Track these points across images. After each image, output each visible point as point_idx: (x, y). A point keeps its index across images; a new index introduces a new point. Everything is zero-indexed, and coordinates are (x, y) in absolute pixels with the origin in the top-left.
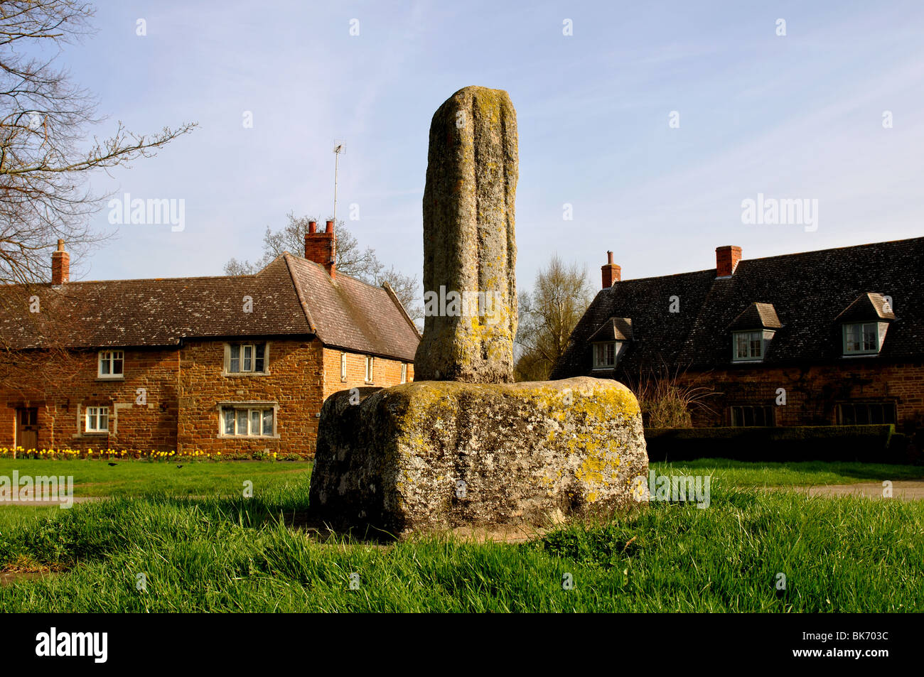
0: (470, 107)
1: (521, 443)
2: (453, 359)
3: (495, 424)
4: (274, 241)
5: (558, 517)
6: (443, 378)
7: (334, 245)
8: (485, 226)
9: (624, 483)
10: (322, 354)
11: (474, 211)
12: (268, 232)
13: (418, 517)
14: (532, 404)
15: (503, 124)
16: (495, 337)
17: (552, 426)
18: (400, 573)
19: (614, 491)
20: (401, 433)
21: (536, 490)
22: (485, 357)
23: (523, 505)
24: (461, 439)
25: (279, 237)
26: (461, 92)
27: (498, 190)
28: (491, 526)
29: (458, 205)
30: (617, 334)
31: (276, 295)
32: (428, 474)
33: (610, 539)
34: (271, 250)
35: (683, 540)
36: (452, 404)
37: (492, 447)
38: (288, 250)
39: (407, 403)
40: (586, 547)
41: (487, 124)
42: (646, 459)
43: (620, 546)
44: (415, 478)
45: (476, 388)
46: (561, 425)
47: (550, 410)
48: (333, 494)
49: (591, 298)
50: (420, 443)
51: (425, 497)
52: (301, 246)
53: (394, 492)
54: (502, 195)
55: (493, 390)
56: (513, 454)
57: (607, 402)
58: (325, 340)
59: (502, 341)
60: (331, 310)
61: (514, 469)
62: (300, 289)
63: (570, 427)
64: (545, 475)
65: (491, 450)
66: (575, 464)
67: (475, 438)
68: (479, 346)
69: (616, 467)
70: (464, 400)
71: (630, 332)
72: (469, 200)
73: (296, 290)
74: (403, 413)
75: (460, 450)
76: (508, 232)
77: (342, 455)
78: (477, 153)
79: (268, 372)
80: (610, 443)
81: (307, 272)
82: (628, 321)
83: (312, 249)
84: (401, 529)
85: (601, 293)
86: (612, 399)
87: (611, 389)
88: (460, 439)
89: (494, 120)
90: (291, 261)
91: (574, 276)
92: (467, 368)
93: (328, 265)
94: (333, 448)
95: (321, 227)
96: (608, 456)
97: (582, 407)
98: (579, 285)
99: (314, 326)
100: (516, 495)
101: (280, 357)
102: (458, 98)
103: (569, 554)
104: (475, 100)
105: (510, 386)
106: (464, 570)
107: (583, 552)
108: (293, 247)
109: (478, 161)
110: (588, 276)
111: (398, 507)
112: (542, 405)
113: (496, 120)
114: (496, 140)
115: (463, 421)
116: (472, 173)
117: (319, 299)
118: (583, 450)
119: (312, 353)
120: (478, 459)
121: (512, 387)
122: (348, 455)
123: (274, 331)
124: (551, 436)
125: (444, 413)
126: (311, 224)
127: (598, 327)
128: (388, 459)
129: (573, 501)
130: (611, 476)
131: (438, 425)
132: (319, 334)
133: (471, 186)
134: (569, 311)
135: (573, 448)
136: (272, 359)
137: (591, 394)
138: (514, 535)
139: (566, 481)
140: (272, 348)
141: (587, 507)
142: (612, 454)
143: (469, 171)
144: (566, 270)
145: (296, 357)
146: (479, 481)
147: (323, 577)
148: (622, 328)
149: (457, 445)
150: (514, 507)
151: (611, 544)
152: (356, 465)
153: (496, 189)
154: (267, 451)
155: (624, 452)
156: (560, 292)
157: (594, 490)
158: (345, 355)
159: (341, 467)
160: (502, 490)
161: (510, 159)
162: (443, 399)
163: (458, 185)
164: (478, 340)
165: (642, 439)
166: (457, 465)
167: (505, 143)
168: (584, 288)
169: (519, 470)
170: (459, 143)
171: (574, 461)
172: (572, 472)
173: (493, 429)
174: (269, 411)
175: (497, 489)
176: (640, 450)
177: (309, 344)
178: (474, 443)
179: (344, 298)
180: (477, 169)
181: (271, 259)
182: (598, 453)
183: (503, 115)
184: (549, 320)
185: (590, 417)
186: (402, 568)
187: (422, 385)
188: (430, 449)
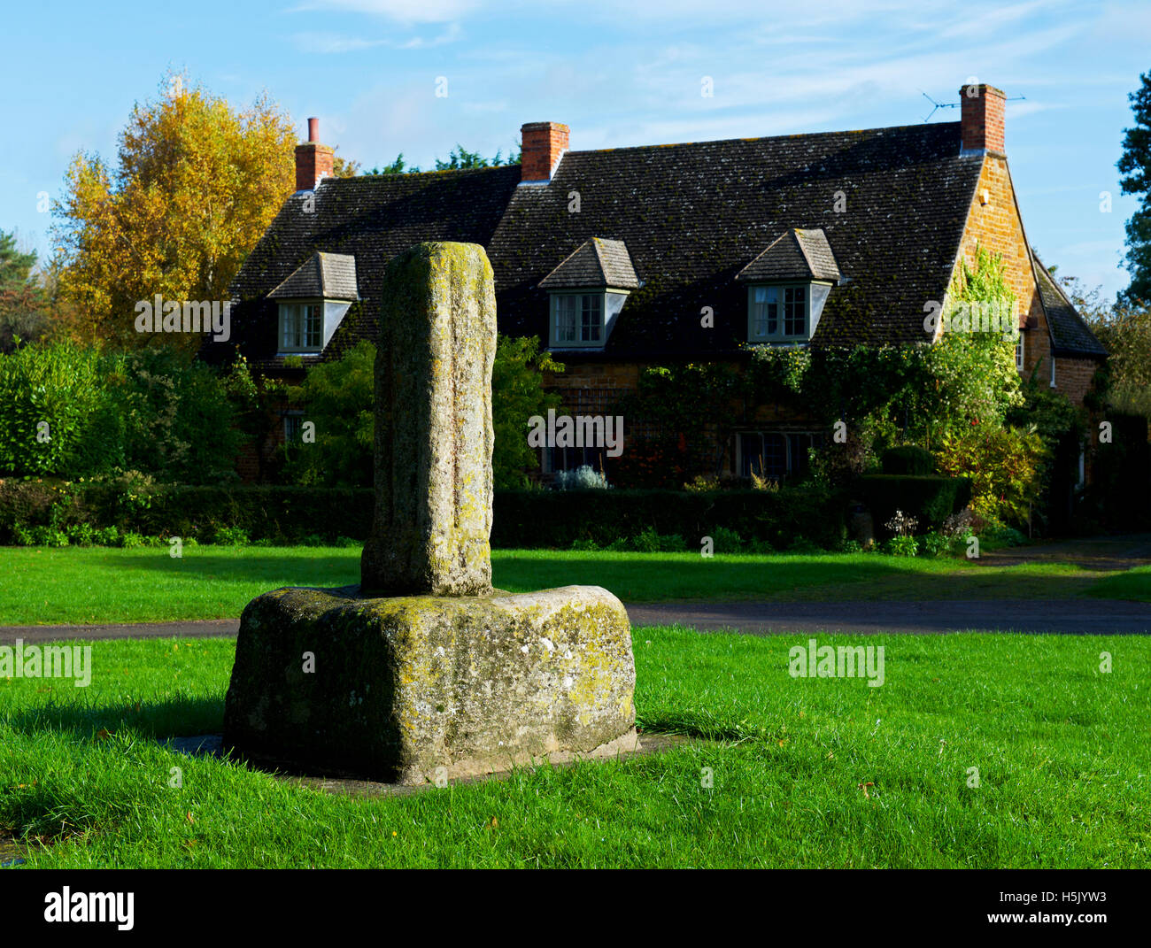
0: (448, 273)
1: (517, 667)
2: (427, 567)
3: (493, 648)
5: (552, 743)
8: (462, 412)
9: (614, 701)
14: (526, 623)
16: (473, 542)
17: (547, 647)
21: (532, 716)
22: (463, 565)
23: (521, 731)
24: (461, 666)
36: (451, 629)
37: (489, 673)
39: (408, 631)
41: (465, 293)
42: (634, 675)
46: (555, 645)
47: (545, 629)
51: (430, 732)
56: (509, 680)
57: (599, 616)
59: (481, 544)
61: (511, 695)
63: (563, 647)
64: (541, 700)
65: (490, 677)
66: (569, 686)
67: (474, 665)
68: (457, 553)
69: (606, 686)
70: (462, 624)
71: (352, 282)
74: (404, 640)
75: (461, 678)
76: (485, 417)
80: (601, 661)
82: (349, 260)
86: (604, 613)
88: (459, 666)
92: (444, 578)
96: (599, 675)
97: (575, 623)
100: (513, 724)
109: (454, 337)
112: (537, 624)
114: (474, 311)
115: (461, 647)
116: (449, 351)
118: (576, 670)
120: (478, 688)
124: (545, 658)
129: (567, 726)
130: (602, 696)
131: (438, 652)
133: (450, 366)
135: (567, 669)
137: (583, 608)
139: (560, 705)
141: (579, 731)
143: (446, 349)
146: (479, 711)
148: (337, 272)
149: (457, 674)
150: (511, 736)
153: (475, 368)
155: (616, 669)
157: (586, 713)
160: (501, 719)
163: (434, 365)
164: (455, 545)
165: (631, 654)
166: (457, 695)
171: (567, 683)
172: (565, 695)
173: (491, 654)
175: (495, 718)
176: (629, 666)
178: (473, 670)
180: (454, 347)
182: (590, 673)
185: (583, 633)
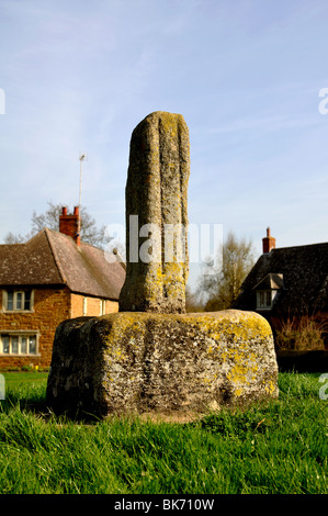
0: (157, 125)
1: (189, 355)
2: (144, 297)
3: (171, 341)
4: (39, 220)
5: (214, 406)
6: (137, 310)
7: (79, 223)
8: (167, 206)
9: (261, 383)
10: (70, 298)
11: (159, 196)
12: (35, 214)
13: (117, 406)
14: (196, 327)
15: (180, 138)
16: (173, 283)
17: (211, 343)
18: (97, 442)
19: (253, 389)
20: (106, 347)
21: (198, 387)
22: (166, 296)
23: (190, 397)
24: (147, 351)
25: (42, 218)
26: (151, 115)
27: (175, 182)
28: (167, 412)
29: (148, 192)
30: (273, 285)
31: (39, 257)
32: (124, 375)
33: (247, 421)
34: (37, 227)
35: (296, 421)
36: (141, 327)
37: (169, 357)
38: (48, 226)
39: (111, 327)
40: (230, 426)
41: (168, 137)
42: (276, 367)
43: (254, 425)
44: (115, 378)
45: (158, 317)
46: (216, 343)
47: (209, 332)
48: (61, 390)
49: (256, 260)
50: (119, 354)
51: (122, 392)
52: (57, 224)
53: (101, 388)
54: (178, 186)
55: (170, 318)
56: (183, 362)
57: (249, 327)
58: (72, 288)
59: (178, 285)
60: (77, 268)
61: (184, 372)
62: (55, 253)
63: (222, 344)
64: (206, 377)
65: (168, 359)
66: (227, 370)
67: (157, 351)
68: (162, 288)
69: (255, 371)
70: (150, 325)
71: (282, 284)
72: (156, 189)
73: (53, 254)
74: (107, 333)
75: (147, 359)
76: (182, 210)
77: (68, 362)
78: (161, 157)
79: (33, 310)
80: (251, 356)
81: (61, 242)
82: (281, 276)
83: (63, 226)
84: (105, 414)
85: (262, 257)
86: (252, 325)
87: (252, 318)
89: (173, 134)
90: (49, 234)
91: (243, 245)
92: (153, 303)
93: (75, 237)
94: (62, 358)
95: (70, 211)
96: (250, 364)
97: (231, 330)
98: (247, 251)
99: (65, 278)
100: (185, 391)
101: (41, 300)
102: (148, 120)
103: (218, 431)
104: (160, 121)
105: (182, 315)
106: (141, 441)
107: (228, 429)
108: (52, 225)
109: (162, 162)
110: (253, 245)
111: (103, 398)
112: (204, 328)
113: (174, 134)
114: (174, 148)
115: (149, 340)
116: (158, 170)
117: (69, 260)
118: (232, 359)
119: (64, 297)
120: (159, 366)
121: (184, 317)
122: (72, 362)
123: (37, 282)
124: (210, 350)
125: (136, 334)
126: (64, 209)
127: (260, 280)
128: (97, 366)
129: (225, 395)
130: (251, 378)
131: (132, 342)
132: (68, 284)
133: (157, 179)
134: (240, 269)
135: (225, 358)
136: (36, 301)
137: (238, 321)
138: (184, 419)
139: (220, 381)
140: (35, 294)
141: (234, 400)
142: (252, 363)
143: (156, 169)
144: (238, 241)
145: (52, 300)
146: (160, 381)
147: (43, 445)
148: (277, 280)
149: (145, 356)
150: (184, 399)
151: (248, 425)
152: (77, 370)
153: (174, 181)
154: (32, 365)
155: (261, 362)
156: (234, 256)
157: (240, 388)
158: (86, 299)
159: (67, 372)
160: (176, 387)
161: (184, 161)
162: (136, 324)
163: (148, 178)
164: (161, 284)
165: (273, 353)
166: (144, 370)
167: (180, 150)
168: (250, 253)
169: (187, 373)
170: (149, 150)
171: (225, 367)
172: (224, 375)
173: (170, 345)
174: (33, 337)
175: (172, 386)
176: (272, 360)
177: (62, 291)
178: (156, 354)
179: (86, 260)
180: (161, 168)
181: (37, 232)
182: (243, 362)
183: (179, 131)
184: (226, 275)
185: (237, 337)
186: (99, 439)
187: (121, 315)
188: (126, 358)
